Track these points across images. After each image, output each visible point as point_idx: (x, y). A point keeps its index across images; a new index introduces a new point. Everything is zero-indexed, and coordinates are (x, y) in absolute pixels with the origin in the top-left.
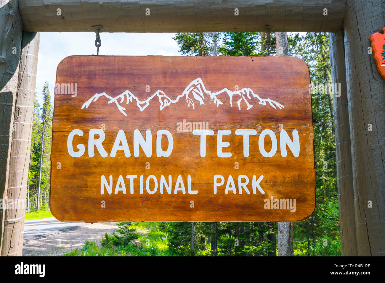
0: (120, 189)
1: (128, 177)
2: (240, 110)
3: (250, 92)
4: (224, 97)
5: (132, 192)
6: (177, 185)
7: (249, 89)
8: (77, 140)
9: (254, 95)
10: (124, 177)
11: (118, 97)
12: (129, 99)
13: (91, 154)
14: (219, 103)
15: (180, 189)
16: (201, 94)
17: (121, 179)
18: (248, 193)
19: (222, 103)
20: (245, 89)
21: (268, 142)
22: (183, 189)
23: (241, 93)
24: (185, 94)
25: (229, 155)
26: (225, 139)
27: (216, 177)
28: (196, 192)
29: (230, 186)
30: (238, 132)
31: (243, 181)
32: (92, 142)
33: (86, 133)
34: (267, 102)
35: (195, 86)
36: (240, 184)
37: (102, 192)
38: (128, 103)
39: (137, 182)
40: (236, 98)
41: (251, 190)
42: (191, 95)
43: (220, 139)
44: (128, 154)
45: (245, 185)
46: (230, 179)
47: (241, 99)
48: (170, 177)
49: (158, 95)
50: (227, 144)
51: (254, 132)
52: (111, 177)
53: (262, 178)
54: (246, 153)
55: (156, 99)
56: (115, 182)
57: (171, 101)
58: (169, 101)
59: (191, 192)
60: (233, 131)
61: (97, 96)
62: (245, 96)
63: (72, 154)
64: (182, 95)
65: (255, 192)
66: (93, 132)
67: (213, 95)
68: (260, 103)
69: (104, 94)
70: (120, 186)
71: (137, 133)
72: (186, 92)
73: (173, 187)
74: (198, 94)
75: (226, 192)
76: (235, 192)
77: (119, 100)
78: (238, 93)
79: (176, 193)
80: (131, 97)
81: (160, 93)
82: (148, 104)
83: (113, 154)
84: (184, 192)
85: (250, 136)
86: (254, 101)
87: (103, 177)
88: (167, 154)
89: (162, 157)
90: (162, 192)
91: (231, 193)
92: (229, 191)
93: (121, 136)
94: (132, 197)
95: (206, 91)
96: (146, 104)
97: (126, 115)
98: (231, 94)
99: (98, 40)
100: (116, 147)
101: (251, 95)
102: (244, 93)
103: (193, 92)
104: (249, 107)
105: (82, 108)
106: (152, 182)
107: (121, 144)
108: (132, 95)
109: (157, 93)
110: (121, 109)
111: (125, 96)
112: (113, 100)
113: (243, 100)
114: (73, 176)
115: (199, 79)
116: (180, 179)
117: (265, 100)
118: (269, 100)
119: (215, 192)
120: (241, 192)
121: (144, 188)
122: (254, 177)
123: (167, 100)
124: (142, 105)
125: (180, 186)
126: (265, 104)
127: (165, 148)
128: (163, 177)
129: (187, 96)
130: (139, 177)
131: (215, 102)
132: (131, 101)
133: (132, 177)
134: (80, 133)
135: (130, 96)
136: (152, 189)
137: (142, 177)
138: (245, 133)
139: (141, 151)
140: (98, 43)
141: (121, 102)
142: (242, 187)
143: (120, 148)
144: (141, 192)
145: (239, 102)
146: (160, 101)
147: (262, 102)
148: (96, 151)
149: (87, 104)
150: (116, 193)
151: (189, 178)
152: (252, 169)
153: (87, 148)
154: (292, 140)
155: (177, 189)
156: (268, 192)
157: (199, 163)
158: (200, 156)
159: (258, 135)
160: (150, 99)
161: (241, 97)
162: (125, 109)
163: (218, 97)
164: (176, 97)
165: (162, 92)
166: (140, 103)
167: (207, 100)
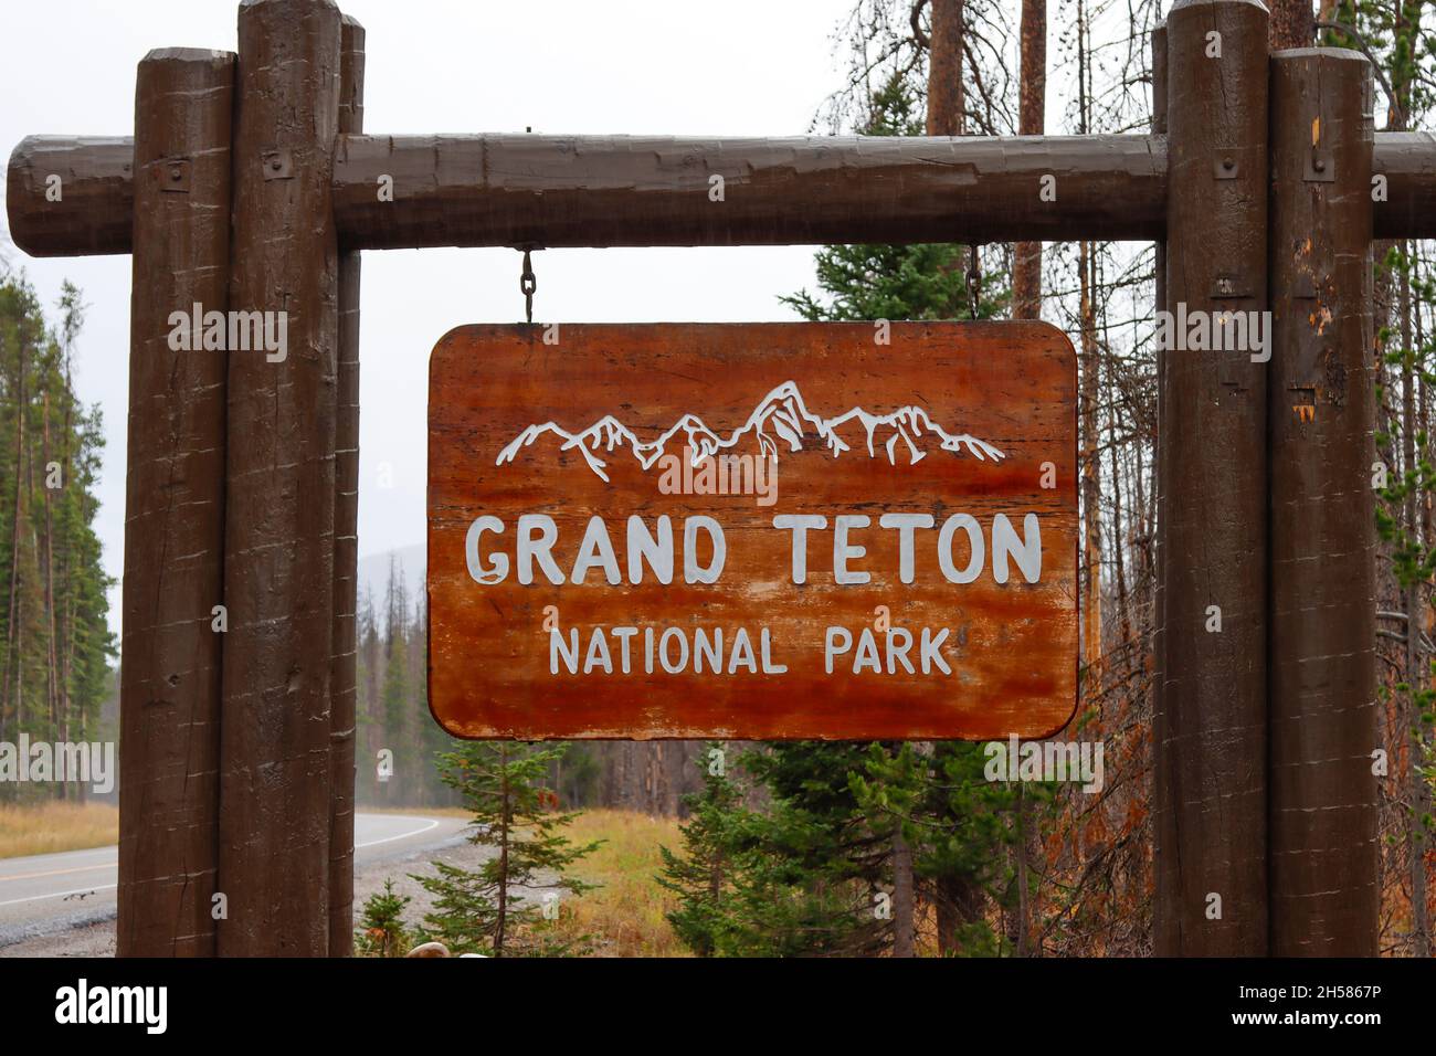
0: (597, 662)
1: (616, 632)
2: (893, 463)
3: (919, 417)
4: (852, 431)
5: (626, 669)
6: (736, 651)
7: (917, 410)
8: (490, 542)
9: (930, 427)
10: (607, 632)
11: (585, 434)
12: (614, 439)
13: (525, 577)
14: (839, 446)
15: (742, 662)
16: (796, 424)
17: (598, 637)
18: (911, 670)
19: (846, 448)
20: (907, 409)
21: (961, 545)
22: (750, 661)
23: (898, 420)
24: (754, 425)
25: (864, 577)
26: (855, 537)
27: (832, 632)
28: (782, 669)
29: (867, 654)
30: (887, 521)
31: (899, 641)
32: (525, 546)
33: (511, 523)
34: (962, 444)
35: (779, 404)
36: (891, 649)
37: (555, 669)
38: (610, 448)
39: (637, 643)
40: (883, 432)
41: (918, 665)
42: (769, 426)
43: (841, 537)
44: (614, 577)
45: (902, 652)
46: (867, 638)
47: (896, 437)
48: (718, 632)
49: (686, 428)
50: (859, 552)
51: (927, 521)
52: (574, 633)
53: (944, 634)
54: (907, 574)
55: (680, 437)
56: (584, 645)
57: (719, 443)
58: (713, 443)
59: (770, 669)
60: (875, 518)
61: (533, 432)
62: (907, 427)
63: (477, 573)
64: (747, 428)
65: (926, 670)
66: (527, 523)
67: (825, 428)
68: (944, 446)
69: (551, 426)
70: (598, 654)
71: (635, 524)
72: (757, 419)
73: (726, 658)
74: (787, 424)
75: (857, 670)
76: (878, 669)
77: (589, 441)
78: (890, 420)
79: (732, 671)
80: (618, 433)
81: (691, 423)
82: (661, 450)
83: (578, 577)
84: (753, 670)
85: (918, 531)
86: (928, 440)
87: (556, 632)
88: (712, 575)
89: (698, 583)
90: (698, 668)
91: (867, 670)
92: (863, 668)
93: (596, 530)
94: (627, 680)
95: (807, 417)
96: (655, 450)
97: (606, 479)
98: (870, 423)
99: (528, 274)
100: (584, 560)
101: (921, 425)
102: (904, 421)
103: (774, 419)
104: (917, 456)
105: (499, 462)
106: (674, 643)
107: (596, 552)
108: (622, 429)
109: (683, 422)
110: (595, 464)
111: (603, 429)
112: (574, 441)
113: (901, 440)
114: (483, 631)
115: (791, 385)
116: (742, 636)
117: (956, 439)
118: (968, 439)
119: (829, 670)
120: (892, 670)
121: (658, 656)
122: (926, 632)
124: (647, 454)
125: (743, 655)
126: (956, 448)
127: (704, 563)
128: (700, 633)
129: (760, 431)
130: (642, 631)
131: (830, 446)
132: (620, 443)
133: (625, 633)
134: (497, 526)
135: (615, 430)
136: (674, 660)
137: (649, 632)
138: (905, 524)
139: (646, 566)
140: (528, 284)
141: (595, 445)
142: (896, 658)
143: (595, 562)
144: (649, 670)
145: (890, 444)
146: (691, 441)
147: (950, 443)
148: (537, 571)
149: (510, 453)
150: (588, 670)
151: (765, 634)
152: (922, 614)
153: (513, 563)
154: (1023, 539)
155: (735, 661)
156: (960, 668)
157: (789, 598)
158: (791, 581)
159: (937, 528)
160: (666, 436)
161: (896, 430)
162: (604, 465)
163: (838, 430)
164: (731, 432)
165: (697, 420)
166: (642, 447)
167: (811, 439)
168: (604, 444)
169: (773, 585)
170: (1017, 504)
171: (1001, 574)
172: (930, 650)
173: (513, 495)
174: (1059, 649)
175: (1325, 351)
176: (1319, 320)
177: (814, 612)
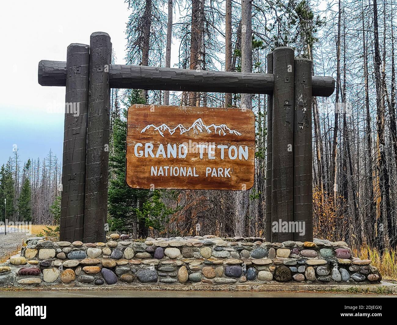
0: (161, 173)
4: (212, 129)
5: (166, 175)
6: (189, 172)
7: (225, 125)
8: (139, 148)
9: (227, 128)
10: (163, 167)
11: (159, 127)
12: (165, 128)
13: (146, 156)
14: (210, 131)
15: (190, 174)
16: (201, 127)
17: (161, 168)
18: (223, 176)
19: (211, 132)
21: (233, 151)
22: (191, 174)
25: (214, 158)
26: (213, 150)
27: (207, 168)
28: (197, 176)
29: (214, 173)
30: (219, 147)
31: (220, 170)
32: (147, 150)
33: (144, 145)
36: (219, 172)
37: (152, 175)
38: (164, 130)
39: (169, 170)
40: (218, 129)
41: (224, 175)
42: (196, 127)
43: (210, 150)
44: (165, 156)
45: (221, 173)
46: (214, 170)
48: (185, 168)
49: (180, 127)
50: (213, 153)
51: (226, 147)
52: (156, 167)
53: (230, 169)
54: (222, 157)
55: (178, 129)
56: (158, 170)
57: (186, 130)
59: (195, 175)
60: (216, 146)
61: (149, 126)
62: (223, 128)
63: (137, 155)
65: (226, 176)
66: (147, 145)
67: (207, 128)
69: (152, 125)
70: (161, 172)
71: (169, 146)
72: (193, 126)
73: (187, 173)
75: (212, 176)
77: (160, 129)
78: (220, 127)
79: (188, 176)
80: (166, 127)
81: (180, 126)
82: (174, 131)
83: (157, 156)
84: (192, 176)
85: (225, 149)
86: (227, 131)
87: (152, 167)
88: (184, 156)
89: (181, 158)
90: (181, 175)
91: (214, 176)
94: (167, 177)
95: (203, 125)
98: (216, 127)
99: (147, 95)
100: (158, 153)
101: (225, 128)
103: (197, 125)
104: (225, 134)
106: (176, 170)
108: (167, 126)
110: (161, 133)
112: (157, 128)
114: (137, 166)
115: (200, 119)
116: (190, 169)
117: (232, 131)
119: (207, 176)
120: (219, 176)
121: (173, 173)
122: (226, 169)
123: (184, 130)
124: (172, 132)
127: (183, 154)
128: (181, 168)
130: (170, 167)
133: (166, 168)
134: (141, 145)
136: (176, 173)
137: (171, 167)
138: (222, 147)
139: (171, 154)
143: (161, 153)
144: (171, 175)
145: (220, 131)
146: (181, 129)
147: (231, 132)
148: (149, 155)
149: (144, 130)
150: (159, 175)
151: (194, 168)
152: (225, 165)
153: (144, 153)
154: (245, 151)
155: (188, 174)
156: (232, 176)
157: (199, 161)
158: (200, 158)
159: (228, 148)
160: (175, 128)
161: (220, 129)
162: (163, 134)
163: (210, 128)
164: (188, 128)
165: (182, 125)
166: (171, 130)
167: (204, 130)
168: (163, 129)
169: (196, 159)
170: (243, 144)
171: (241, 158)
172: (226, 172)
173: (144, 139)
174: (251, 173)
175: (305, 116)
176: (304, 110)
177: (204, 164)
